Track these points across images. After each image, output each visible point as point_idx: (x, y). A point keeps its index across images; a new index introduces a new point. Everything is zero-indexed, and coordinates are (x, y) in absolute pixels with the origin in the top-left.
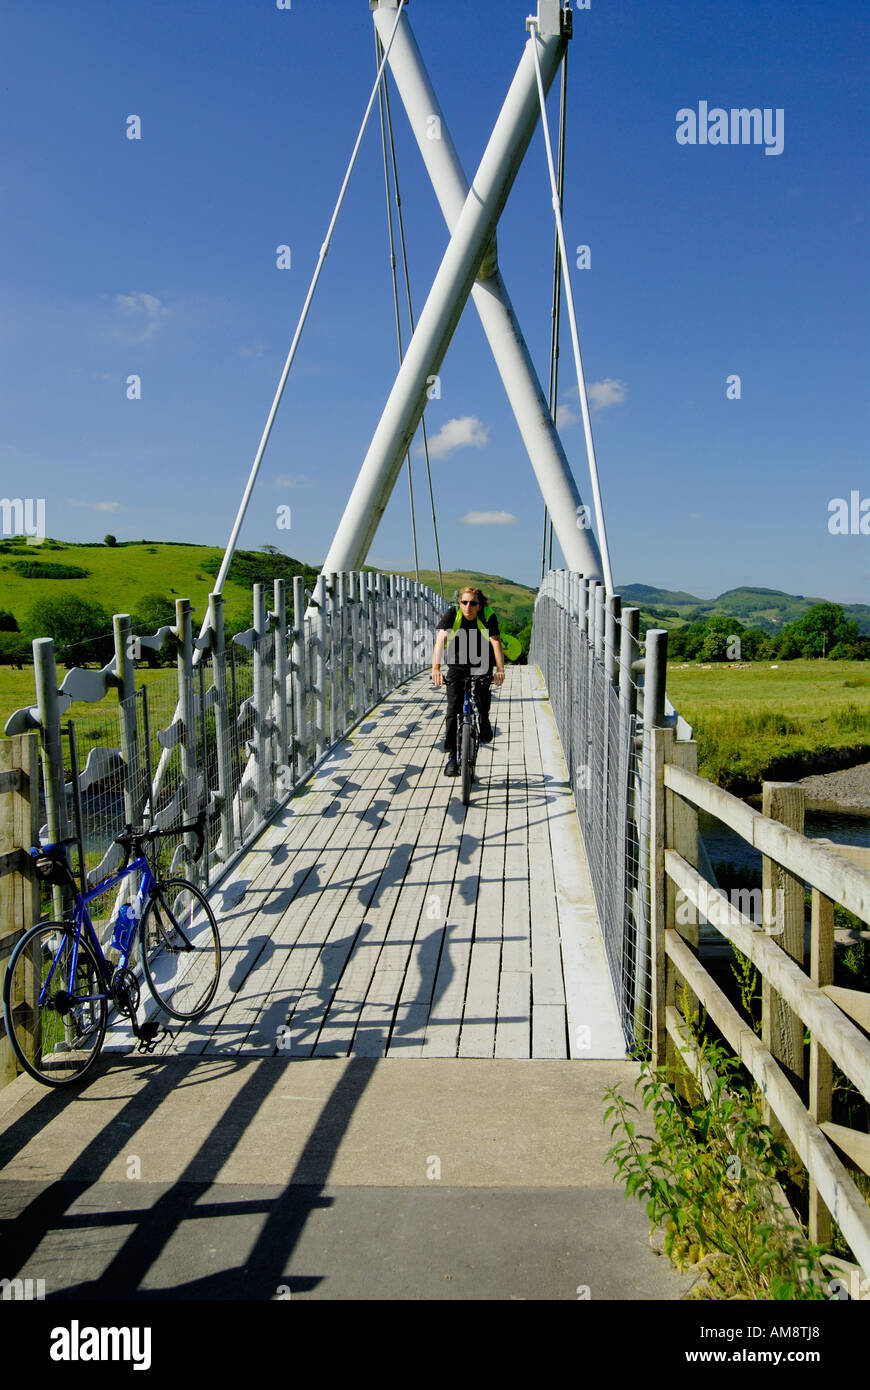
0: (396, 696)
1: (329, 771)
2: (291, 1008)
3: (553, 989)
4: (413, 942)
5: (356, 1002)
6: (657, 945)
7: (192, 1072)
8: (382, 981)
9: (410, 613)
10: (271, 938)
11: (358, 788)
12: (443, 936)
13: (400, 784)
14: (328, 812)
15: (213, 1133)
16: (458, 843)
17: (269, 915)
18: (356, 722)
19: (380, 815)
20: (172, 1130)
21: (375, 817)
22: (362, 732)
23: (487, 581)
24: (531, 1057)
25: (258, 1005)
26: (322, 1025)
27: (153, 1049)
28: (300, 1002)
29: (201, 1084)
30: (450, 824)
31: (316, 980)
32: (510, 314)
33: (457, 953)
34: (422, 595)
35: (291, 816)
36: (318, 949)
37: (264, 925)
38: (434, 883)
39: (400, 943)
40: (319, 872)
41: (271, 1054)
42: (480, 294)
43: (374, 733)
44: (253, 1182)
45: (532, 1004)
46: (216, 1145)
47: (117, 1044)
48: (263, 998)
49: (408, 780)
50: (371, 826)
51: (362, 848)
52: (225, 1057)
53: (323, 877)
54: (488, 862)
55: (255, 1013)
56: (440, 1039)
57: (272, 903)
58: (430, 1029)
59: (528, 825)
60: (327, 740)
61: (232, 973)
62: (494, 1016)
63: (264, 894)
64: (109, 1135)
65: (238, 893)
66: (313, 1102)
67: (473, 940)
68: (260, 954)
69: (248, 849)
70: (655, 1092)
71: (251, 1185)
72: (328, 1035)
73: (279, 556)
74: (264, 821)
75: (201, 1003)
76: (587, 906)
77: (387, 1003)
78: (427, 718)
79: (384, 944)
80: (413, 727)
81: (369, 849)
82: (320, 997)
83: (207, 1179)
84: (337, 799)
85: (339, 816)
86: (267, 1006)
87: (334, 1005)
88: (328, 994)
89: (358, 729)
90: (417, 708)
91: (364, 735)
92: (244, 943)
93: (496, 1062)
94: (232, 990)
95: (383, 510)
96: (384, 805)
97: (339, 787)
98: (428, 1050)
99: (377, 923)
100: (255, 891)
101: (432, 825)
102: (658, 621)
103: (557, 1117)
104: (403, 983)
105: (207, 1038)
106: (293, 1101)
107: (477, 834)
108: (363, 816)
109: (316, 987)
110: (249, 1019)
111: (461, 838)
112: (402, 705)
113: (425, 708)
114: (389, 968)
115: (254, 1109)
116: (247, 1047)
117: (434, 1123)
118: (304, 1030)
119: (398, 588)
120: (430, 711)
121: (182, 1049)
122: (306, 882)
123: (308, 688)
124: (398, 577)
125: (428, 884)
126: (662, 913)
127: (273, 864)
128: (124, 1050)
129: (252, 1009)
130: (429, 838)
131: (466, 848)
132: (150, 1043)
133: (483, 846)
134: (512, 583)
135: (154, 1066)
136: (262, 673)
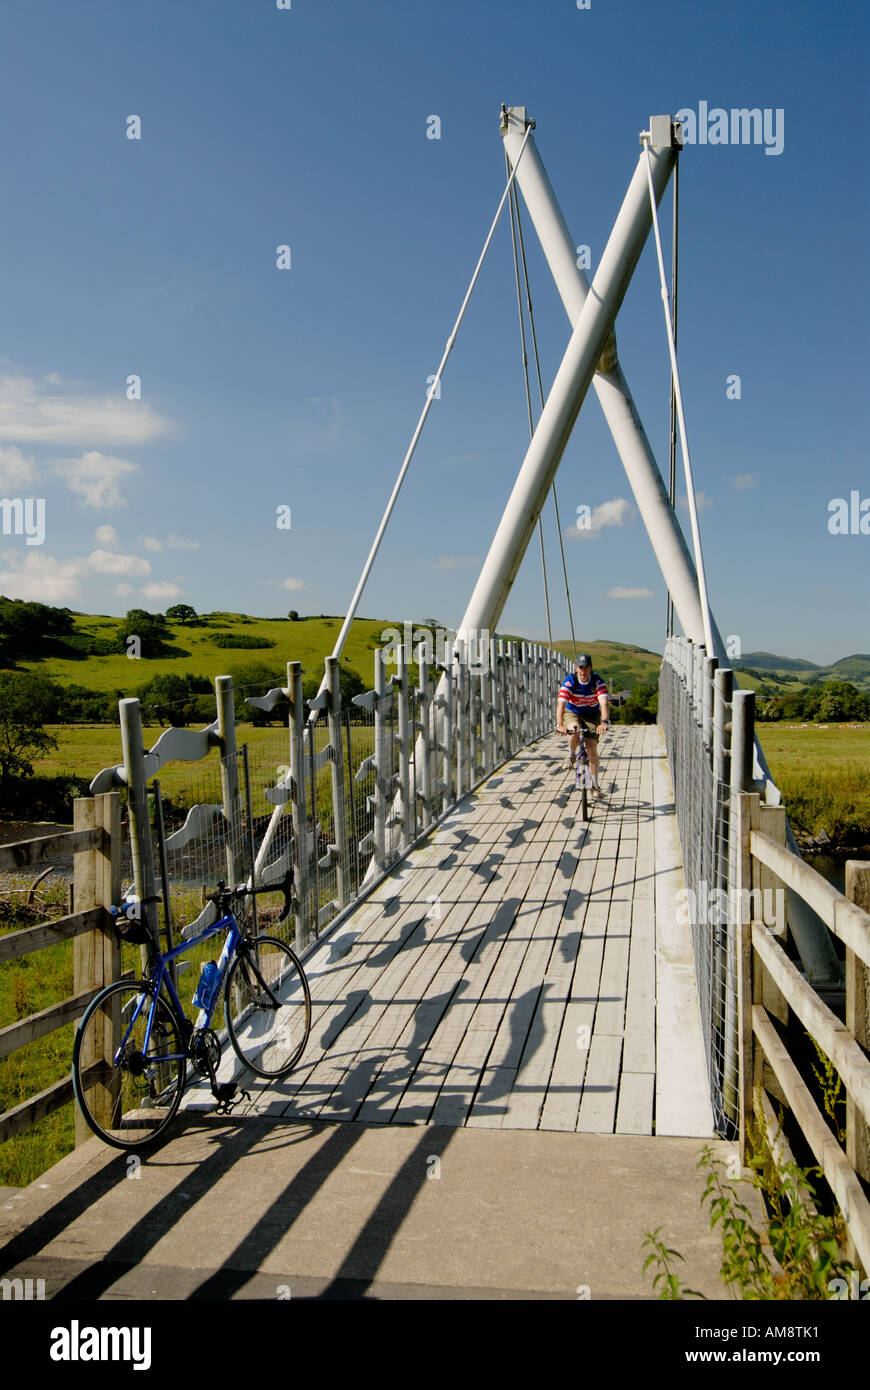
0: (525, 754)
1: (451, 825)
2: (377, 1069)
3: (644, 1056)
4: (508, 1001)
5: (443, 1065)
6: (744, 1021)
7: (267, 1137)
8: (472, 1041)
9: (542, 678)
10: (370, 993)
11: (476, 841)
12: (539, 995)
13: (516, 838)
14: (445, 865)
15: (271, 1210)
16: (564, 898)
17: (371, 969)
18: (484, 778)
19: (494, 868)
20: (230, 1205)
21: (487, 871)
22: (488, 787)
23: (624, 650)
24: (614, 1132)
25: (345, 1064)
26: (406, 1089)
27: (231, 1110)
28: (387, 1064)
29: (272, 1152)
30: (559, 879)
31: (406, 1041)
32: (629, 402)
33: (550, 1013)
34: (555, 661)
35: (409, 868)
36: (413, 1006)
37: (365, 979)
38: (536, 939)
39: (496, 1001)
40: (427, 925)
41: (350, 1119)
42: (600, 384)
43: (500, 788)
44: (299, 1274)
45: (621, 1071)
46: (271, 1225)
47: (200, 1102)
48: (351, 1057)
49: (525, 834)
50: (483, 879)
51: (472, 902)
52: (303, 1121)
53: (430, 931)
54: (591, 918)
55: (341, 1073)
56: (522, 1108)
57: (377, 956)
58: (514, 1096)
59: (635, 881)
60: (454, 795)
61: (326, 1029)
62: (580, 1084)
63: (372, 946)
64: (165, 1208)
65: (346, 945)
66: (381, 1177)
67: (568, 1000)
68: (357, 1009)
69: (363, 901)
70: (723, 1209)
71: (297, 1277)
72: (411, 1100)
74: (383, 873)
75: (289, 1061)
76: (685, 966)
77: (473, 1066)
78: (551, 774)
79: (479, 1002)
80: (537, 783)
81: (479, 902)
82: (407, 1058)
83: (251, 1267)
84: (456, 852)
85: (454, 869)
86: (354, 1066)
87: (421, 1067)
88: (416, 1055)
89: (485, 784)
90: (543, 765)
91: (490, 790)
92: (342, 997)
93: (580, 1136)
94: (323, 1047)
95: (511, 583)
96: (498, 859)
97: (458, 840)
98: (509, 1121)
99: (475, 979)
100: (362, 944)
101: (541, 880)
102: (779, 685)
103: (631, 1205)
104: (493, 1045)
105: (289, 1098)
106: (361, 1176)
107: (583, 889)
108: (477, 869)
109: (406, 1046)
110: (334, 1078)
111: (569, 893)
112: (529, 762)
113: (550, 765)
114: (481, 1028)
115: (318, 1183)
116: (328, 1110)
117: (502, 1209)
118: (387, 1093)
119: (530, 655)
120: (554, 767)
121: (263, 1110)
122: (414, 935)
123: (432, 746)
124: (530, 645)
125: (531, 939)
126: (749, 987)
127: (385, 916)
128: (207, 1109)
129: (339, 1069)
130: (537, 893)
131: (572, 902)
132: (228, 1104)
133: (589, 901)
134: (646, 652)
135: (231, 1128)
136: (382, 733)
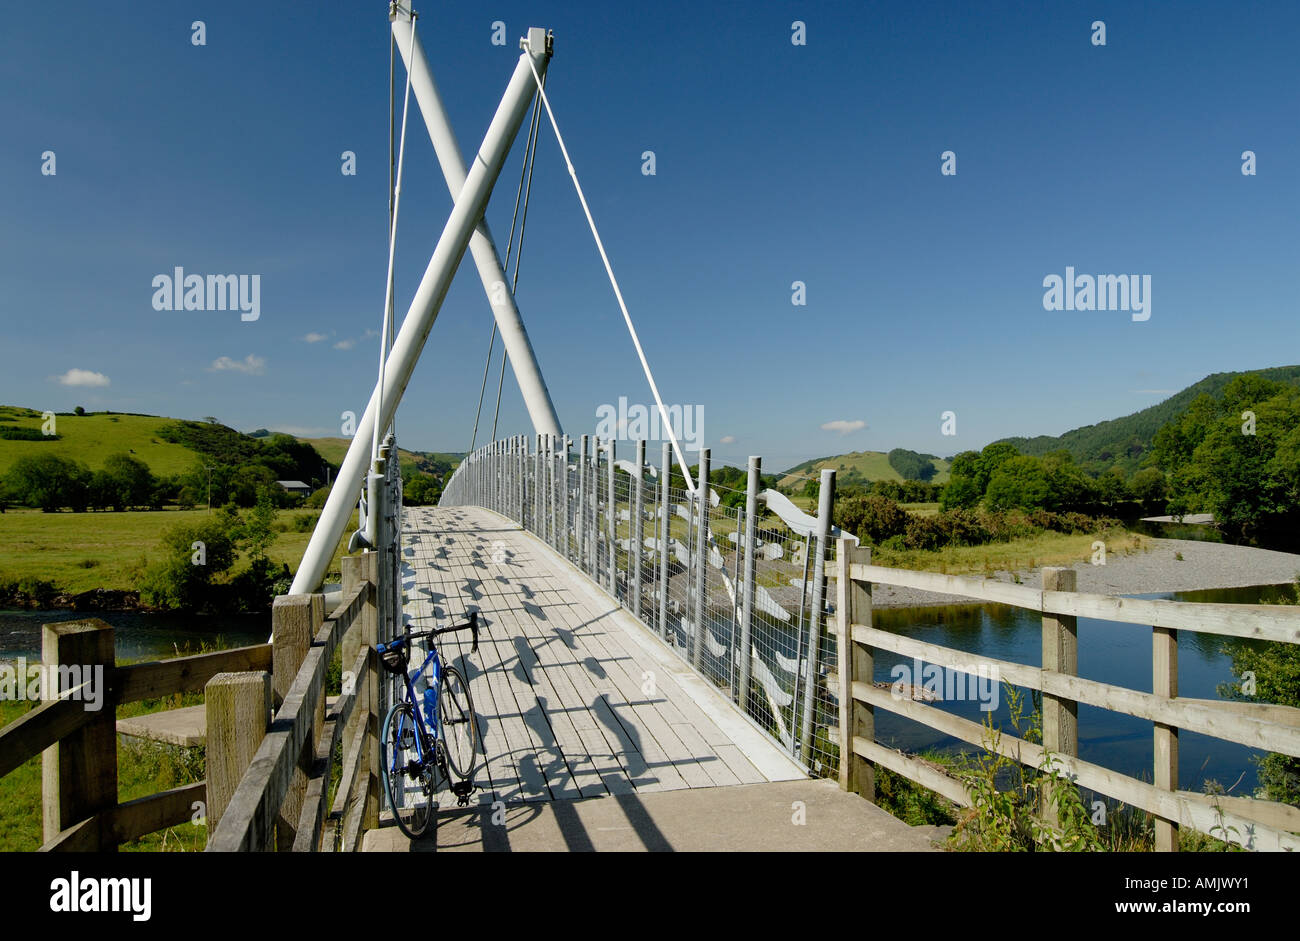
2: (537, 763)
3: (717, 734)
4: (587, 708)
5: (582, 755)
6: (847, 693)
11: (444, 596)
12: (604, 702)
13: (473, 593)
16: (556, 634)
26: (571, 774)
28: (540, 758)
29: (524, 826)
30: (538, 621)
33: (626, 714)
36: (520, 718)
38: (564, 664)
39: (577, 709)
40: (470, 660)
41: (552, 799)
45: (710, 746)
48: (508, 757)
49: (477, 589)
52: (520, 804)
53: (476, 664)
54: (590, 647)
55: (512, 769)
56: (666, 777)
58: (653, 770)
59: (597, 619)
62: (691, 757)
67: (629, 704)
68: (477, 724)
72: (583, 781)
73: (218, 425)
77: (606, 754)
79: (566, 711)
80: (443, 551)
81: (493, 641)
82: (551, 753)
84: (436, 605)
86: (517, 763)
87: (568, 758)
88: (556, 751)
90: (431, 537)
91: (412, 557)
96: (476, 608)
97: (429, 596)
98: (665, 785)
99: (547, 696)
104: (605, 738)
105: (490, 791)
106: (610, 831)
107: (564, 627)
110: (511, 773)
114: (585, 728)
116: (528, 795)
118: (560, 779)
125: (561, 665)
126: (850, 670)
129: (507, 767)
130: (532, 631)
131: (565, 637)
133: (577, 635)
135: (471, 816)
